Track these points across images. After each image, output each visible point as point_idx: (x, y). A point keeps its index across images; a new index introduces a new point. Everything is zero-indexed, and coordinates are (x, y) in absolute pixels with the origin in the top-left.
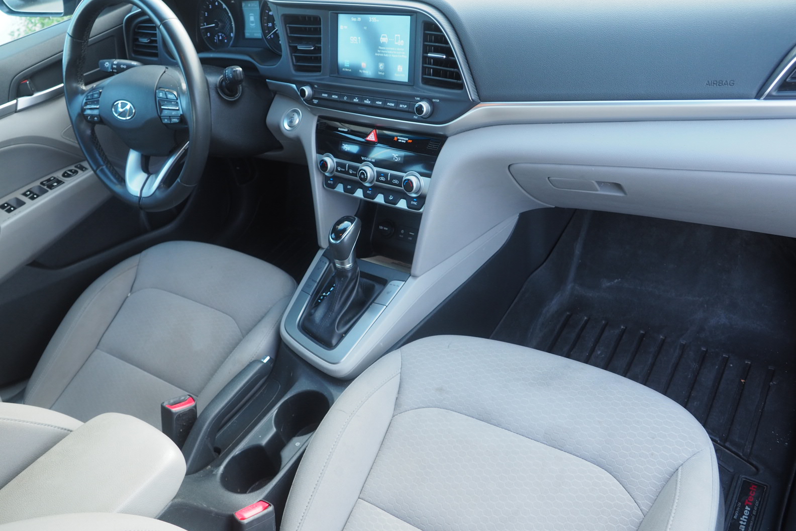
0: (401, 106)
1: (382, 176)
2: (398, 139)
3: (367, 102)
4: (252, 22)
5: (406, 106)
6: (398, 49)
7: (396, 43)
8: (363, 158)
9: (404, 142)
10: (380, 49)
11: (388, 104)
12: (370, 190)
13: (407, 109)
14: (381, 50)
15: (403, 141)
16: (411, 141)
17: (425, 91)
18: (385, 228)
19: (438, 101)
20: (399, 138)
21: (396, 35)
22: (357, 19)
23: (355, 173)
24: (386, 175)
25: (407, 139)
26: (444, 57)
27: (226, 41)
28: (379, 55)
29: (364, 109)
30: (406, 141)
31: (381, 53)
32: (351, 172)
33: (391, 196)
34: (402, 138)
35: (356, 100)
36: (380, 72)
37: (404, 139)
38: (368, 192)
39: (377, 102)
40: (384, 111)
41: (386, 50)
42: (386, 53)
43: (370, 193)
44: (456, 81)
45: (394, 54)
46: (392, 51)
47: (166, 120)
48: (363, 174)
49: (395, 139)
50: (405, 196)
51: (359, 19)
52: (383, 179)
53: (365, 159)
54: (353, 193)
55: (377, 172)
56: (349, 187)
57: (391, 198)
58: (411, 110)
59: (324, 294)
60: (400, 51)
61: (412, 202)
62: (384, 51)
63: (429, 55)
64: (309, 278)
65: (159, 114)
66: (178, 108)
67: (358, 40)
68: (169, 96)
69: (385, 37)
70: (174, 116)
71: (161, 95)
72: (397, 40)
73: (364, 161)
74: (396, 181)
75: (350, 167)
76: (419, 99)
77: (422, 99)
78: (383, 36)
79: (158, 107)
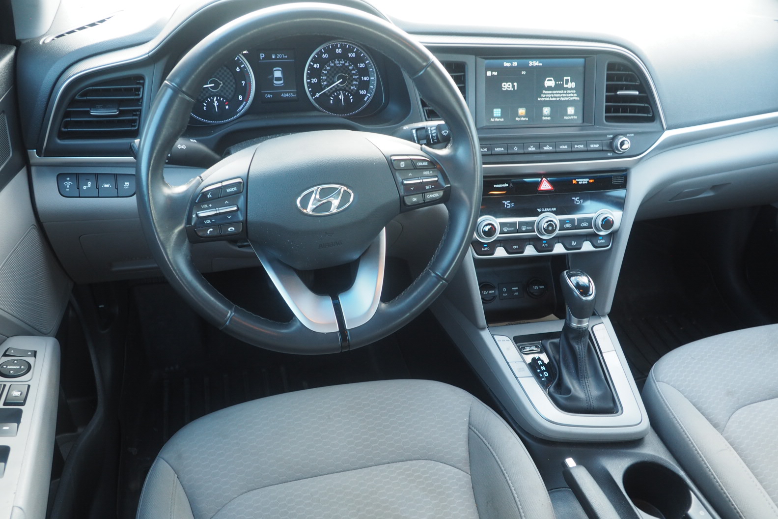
0: (592, 146)
1: (568, 223)
2: (578, 182)
3: (548, 148)
4: (278, 79)
5: (598, 146)
6: (568, 91)
7: (565, 86)
8: (539, 210)
9: (587, 183)
10: (544, 94)
11: (576, 146)
12: (544, 244)
13: (601, 148)
14: (546, 94)
15: (584, 183)
16: (593, 181)
17: (616, 128)
18: (491, 292)
19: (633, 135)
20: (577, 180)
21: (565, 78)
22: (512, 64)
23: (531, 228)
24: (572, 221)
25: (588, 180)
26: (637, 93)
27: (227, 107)
28: (543, 99)
29: (543, 157)
30: (588, 182)
31: (545, 97)
32: (524, 229)
33: (573, 242)
34: (582, 180)
35: (532, 149)
36: (545, 116)
37: (584, 180)
38: (543, 245)
39: (561, 147)
40: (556, 155)
41: (552, 94)
42: (552, 97)
43: (546, 245)
44: (646, 115)
45: (562, 97)
46: (561, 94)
47: (415, 199)
48: (551, 225)
49: (574, 182)
50: (592, 237)
51: (515, 64)
52: (568, 226)
53: (543, 210)
54: (522, 252)
55: (561, 221)
56: (515, 247)
57: (574, 244)
58: (605, 148)
59: (539, 371)
60: (570, 93)
61: (599, 241)
62: (550, 96)
63: (618, 93)
64: (508, 363)
65: (402, 193)
66: (436, 179)
67: (513, 86)
68: (420, 164)
69: (551, 80)
70: (431, 191)
71: (402, 164)
72: (567, 83)
73: (542, 212)
74: (585, 224)
75: (521, 224)
76: (611, 136)
77: (616, 136)
78: (548, 80)
79: (400, 184)
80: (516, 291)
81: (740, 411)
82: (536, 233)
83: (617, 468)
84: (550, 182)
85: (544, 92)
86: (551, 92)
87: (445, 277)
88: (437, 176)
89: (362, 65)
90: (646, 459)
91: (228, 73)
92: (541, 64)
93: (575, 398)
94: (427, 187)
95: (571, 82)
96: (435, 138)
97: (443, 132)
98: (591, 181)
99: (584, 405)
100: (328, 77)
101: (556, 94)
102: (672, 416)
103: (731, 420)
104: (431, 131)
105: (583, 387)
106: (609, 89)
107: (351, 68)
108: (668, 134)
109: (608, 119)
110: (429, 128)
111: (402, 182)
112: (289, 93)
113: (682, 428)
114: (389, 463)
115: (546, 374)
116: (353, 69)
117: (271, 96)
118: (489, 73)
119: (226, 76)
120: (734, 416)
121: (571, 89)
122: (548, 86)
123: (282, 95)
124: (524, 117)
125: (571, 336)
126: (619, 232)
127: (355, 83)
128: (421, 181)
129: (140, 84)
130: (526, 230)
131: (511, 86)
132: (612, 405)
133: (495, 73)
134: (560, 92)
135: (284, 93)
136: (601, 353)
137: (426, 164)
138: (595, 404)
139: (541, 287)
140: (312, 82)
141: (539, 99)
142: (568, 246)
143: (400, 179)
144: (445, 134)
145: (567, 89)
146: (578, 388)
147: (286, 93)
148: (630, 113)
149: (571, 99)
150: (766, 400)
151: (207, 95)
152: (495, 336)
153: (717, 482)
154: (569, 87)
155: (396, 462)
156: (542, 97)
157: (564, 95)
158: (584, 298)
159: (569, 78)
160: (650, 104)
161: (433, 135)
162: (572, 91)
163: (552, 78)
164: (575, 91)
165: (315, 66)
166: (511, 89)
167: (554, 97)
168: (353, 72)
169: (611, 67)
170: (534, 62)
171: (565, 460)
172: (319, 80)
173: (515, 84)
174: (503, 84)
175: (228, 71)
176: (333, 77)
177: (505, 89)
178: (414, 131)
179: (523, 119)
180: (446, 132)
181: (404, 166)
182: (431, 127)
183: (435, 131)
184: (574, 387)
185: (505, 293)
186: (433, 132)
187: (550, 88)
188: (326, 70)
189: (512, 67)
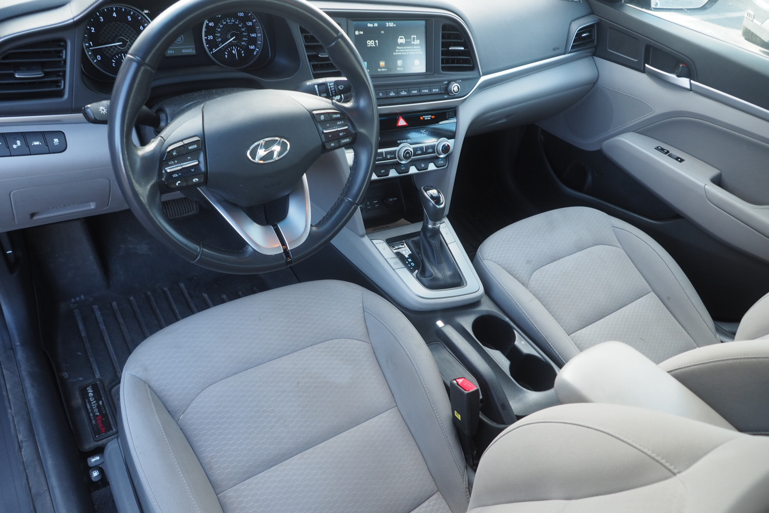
0: (434, 90)
1: (419, 150)
2: (424, 118)
3: (404, 93)
5: (438, 90)
6: (415, 47)
7: (413, 43)
8: (399, 142)
9: (430, 118)
10: (398, 49)
11: (423, 91)
12: (403, 167)
13: (440, 92)
14: (399, 49)
15: (428, 119)
17: (449, 76)
19: (460, 81)
20: (424, 117)
21: (412, 36)
22: (374, 25)
23: (393, 156)
24: (421, 149)
25: (431, 116)
26: (463, 48)
28: (397, 54)
29: (400, 100)
30: (431, 118)
31: (399, 52)
32: (389, 157)
33: (422, 164)
34: (427, 116)
35: (392, 94)
36: (399, 67)
37: (428, 116)
39: (413, 92)
40: (410, 98)
41: (403, 49)
42: (403, 52)
43: (404, 168)
44: (469, 65)
45: (411, 51)
46: (409, 49)
47: (333, 145)
48: (408, 153)
49: (421, 118)
50: (434, 159)
51: (376, 25)
52: (419, 152)
53: (401, 141)
54: (388, 175)
55: (413, 149)
56: (382, 171)
57: (423, 166)
58: (442, 92)
59: (407, 262)
60: (416, 49)
61: (439, 162)
62: (402, 51)
63: (450, 48)
64: (386, 259)
65: (324, 140)
66: (347, 127)
67: (375, 43)
68: (335, 116)
69: (402, 38)
70: (344, 137)
71: (322, 117)
72: (414, 41)
73: (401, 143)
74: (430, 150)
75: (387, 153)
76: (446, 82)
77: (449, 82)
78: (400, 38)
79: (321, 132)
80: (377, 203)
81: (535, 273)
82: (397, 159)
83: (467, 322)
84: (405, 119)
85: (398, 47)
86: (402, 48)
87: (356, 202)
88: (347, 125)
89: (250, 24)
90: (484, 314)
91: (132, 32)
92: (395, 25)
93: (435, 279)
94: (341, 134)
95: (417, 40)
96: (334, 91)
97: (339, 87)
98: (433, 117)
99: (442, 283)
100: (221, 34)
101: (407, 49)
102: (497, 283)
103: (531, 280)
104: (330, 86)
105: (440, 270)
106: (444, 45)
107: (240, 26)
108: (483, 79)
109: (444, 69)
110: (328, 84)
111: (323, 132)
112: (188, 48)
113: (505, 290)
114: (312, 345)
115: (413, 264)
116: (243, 27)
117: (173, 52)
118: (357, 33)
119: (131, 34)
120: (532, 277)
121: (417, 45)
122: (400, 43)
123: (183, 51)
124: (384, 68)
125: (428, 235)
126: (452, 155)
127: (245, 39)
128: (337, 129)
129: (60, 46)
130: (391, 157)
131: (373, 43)
132: (459, 280)
133: (362, 33)
134: (409, 47)
135: (184, 49)
136: (447, 244)
137: (339, 116)
138: (449, 281)
139: (394, 199)
140: (209, 39)
141: (394, 54)
142: (419, 168)
143: (321, 128)
144: (341, 88)
145: (414, 45)
146: (437, 272)
147: (186, 49)
148: (457, 64)
149: (417, 53)
150: (549, 263)
151: (115, 52)
152: (373, 241)
153: (530, 321)
154: (416, 44)
155: (316, 344)
156: (396, 52)
157: (412, 50)
158: (438, 207)
159: (415, 36)
160: (470, 56)
161: (332, 89)
162: (418, 47)
163: (403, 37)
164: (419, 47)
165: (210, 24)
166: (374, 45)
167: (405, 52)
168: (243, 30)
169: (444, 28)
170: (390, 23)
171: (436, 322)
172: (214, 37)
173: (377, 41)
174: (368, 41)
175: (132, 29)
176: (226, 34)
177: (370, 46)
178: (316, 86)
179: (383, 70)
180: (341, 87)
181: (323, 118)
182: (330, 83)
183: (333, 86)
184: (434, 271)
185: (369, 206)
186: (332, 87)
187: (401, 45)
188: (219, 28)
189: (373, 27)
